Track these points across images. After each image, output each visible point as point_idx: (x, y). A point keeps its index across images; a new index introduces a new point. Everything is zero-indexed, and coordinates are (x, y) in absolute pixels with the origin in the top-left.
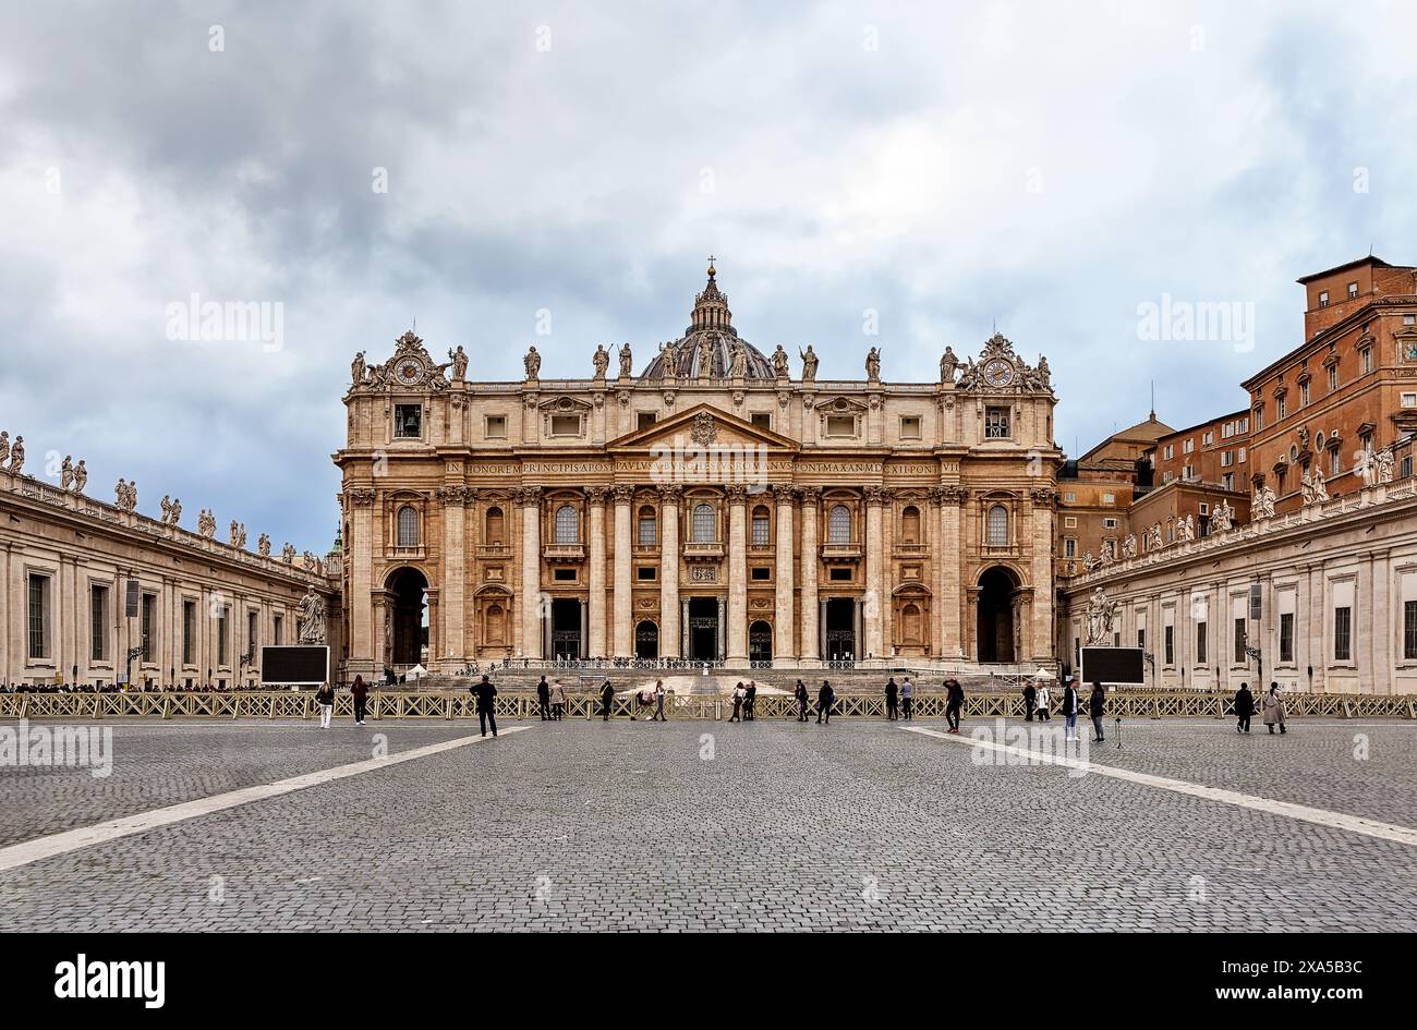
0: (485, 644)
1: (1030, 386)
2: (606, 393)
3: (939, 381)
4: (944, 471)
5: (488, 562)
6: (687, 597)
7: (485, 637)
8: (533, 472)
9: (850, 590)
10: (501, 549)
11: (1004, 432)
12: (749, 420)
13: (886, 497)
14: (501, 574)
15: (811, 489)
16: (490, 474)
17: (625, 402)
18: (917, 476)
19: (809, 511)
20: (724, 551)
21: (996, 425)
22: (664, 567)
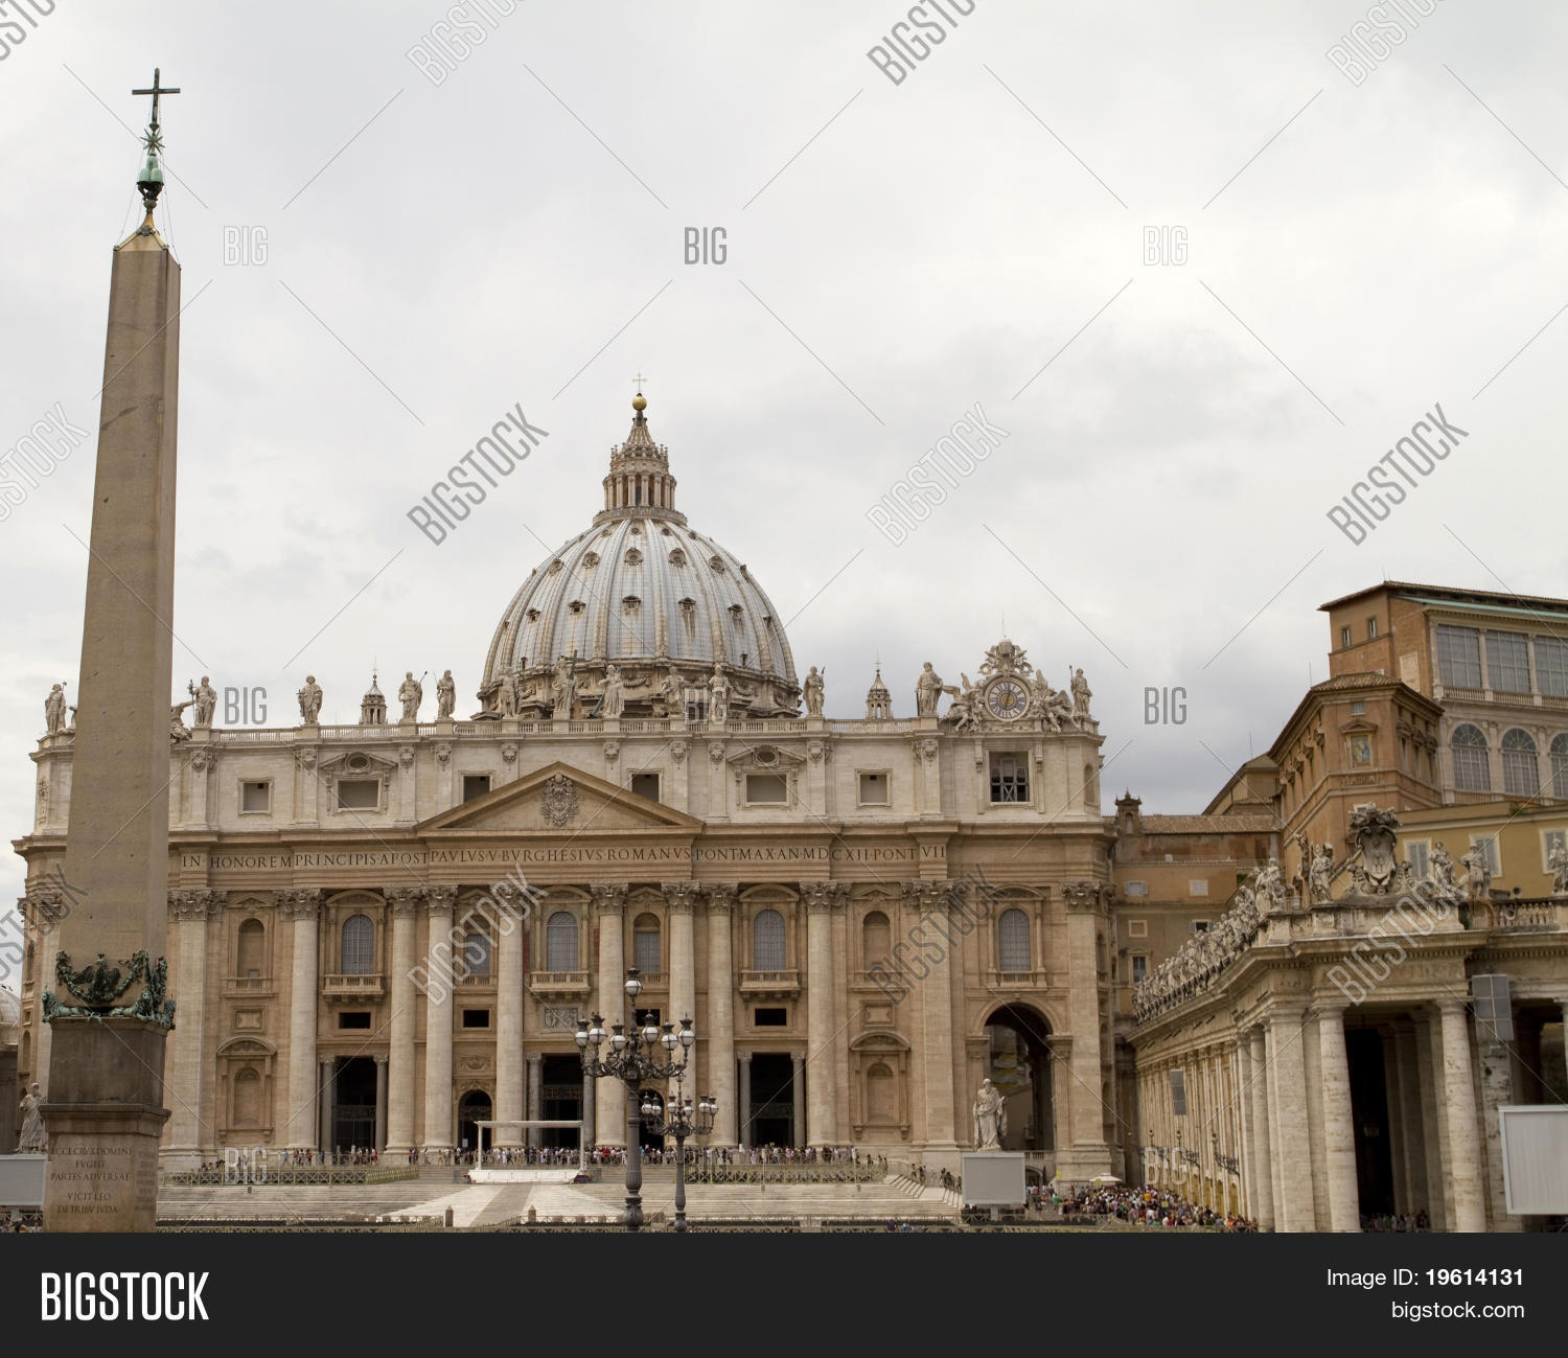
0: (231, 1127)
1: (1054, 721)
2: (417, 746)
3: (916, 715)
4: (923, 858)
5: (239, 1003)
6: (536, 1056)
7: (231, 1117)
8: (310, 866)
9: (784, 1041)
10: (258, 983)
11: (1022, 793)
12: (627, 785)
13: (837, 899)
14: (259, 1020)
15: (720, 888)
16: (245, 869)
17: (444, 760)
18: (885, 865)
19: (719, 922)
20: (590, 983)
21: (1008, 780)
22: (501, 1009)
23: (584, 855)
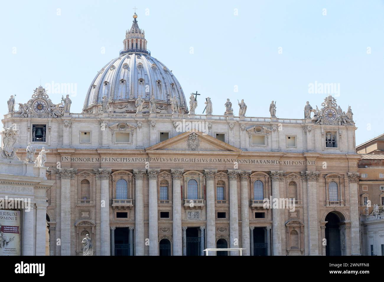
0: (80, 251)
1: (345, 122)
2: (143, 122)
3: (304, 118)
4: (308, 164)
6: (185, 228)
7: (80, 247)
8: (107, 161)
9: (264, 223)
10: (88, 202)
12: (214, 136)
13: (282, 177)
14: (89, 214)
15: (245, 173)
16: (83, 162)
17: (153, 126)
18: (296, 166)
19: (245, 183)
20: (204, 203)
21: (330, 140)
22: (174, 212)
23: (202, 160)
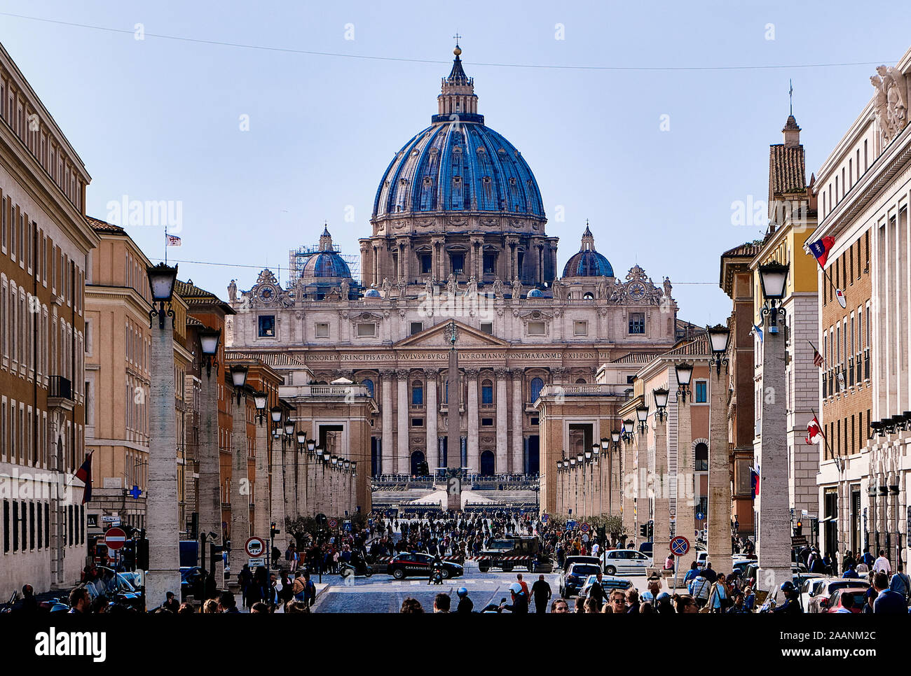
1: (655, 300)
2: (391, 310)
3: (598, 298)
4: (600, 357)
6: (441, 437)
8: (347, 361)
11: (642, 331)
12: (479, 327)
13: (565, 374)
15: (517, 370)
16: (319, 361)
17: (403, 316)
18: (585, 360)
19: (517, 383)
20: (464, 409)
21: (636, 323)
22: (428, 419)
23: (462, 356)
